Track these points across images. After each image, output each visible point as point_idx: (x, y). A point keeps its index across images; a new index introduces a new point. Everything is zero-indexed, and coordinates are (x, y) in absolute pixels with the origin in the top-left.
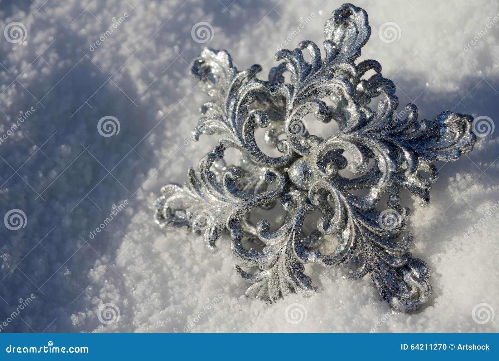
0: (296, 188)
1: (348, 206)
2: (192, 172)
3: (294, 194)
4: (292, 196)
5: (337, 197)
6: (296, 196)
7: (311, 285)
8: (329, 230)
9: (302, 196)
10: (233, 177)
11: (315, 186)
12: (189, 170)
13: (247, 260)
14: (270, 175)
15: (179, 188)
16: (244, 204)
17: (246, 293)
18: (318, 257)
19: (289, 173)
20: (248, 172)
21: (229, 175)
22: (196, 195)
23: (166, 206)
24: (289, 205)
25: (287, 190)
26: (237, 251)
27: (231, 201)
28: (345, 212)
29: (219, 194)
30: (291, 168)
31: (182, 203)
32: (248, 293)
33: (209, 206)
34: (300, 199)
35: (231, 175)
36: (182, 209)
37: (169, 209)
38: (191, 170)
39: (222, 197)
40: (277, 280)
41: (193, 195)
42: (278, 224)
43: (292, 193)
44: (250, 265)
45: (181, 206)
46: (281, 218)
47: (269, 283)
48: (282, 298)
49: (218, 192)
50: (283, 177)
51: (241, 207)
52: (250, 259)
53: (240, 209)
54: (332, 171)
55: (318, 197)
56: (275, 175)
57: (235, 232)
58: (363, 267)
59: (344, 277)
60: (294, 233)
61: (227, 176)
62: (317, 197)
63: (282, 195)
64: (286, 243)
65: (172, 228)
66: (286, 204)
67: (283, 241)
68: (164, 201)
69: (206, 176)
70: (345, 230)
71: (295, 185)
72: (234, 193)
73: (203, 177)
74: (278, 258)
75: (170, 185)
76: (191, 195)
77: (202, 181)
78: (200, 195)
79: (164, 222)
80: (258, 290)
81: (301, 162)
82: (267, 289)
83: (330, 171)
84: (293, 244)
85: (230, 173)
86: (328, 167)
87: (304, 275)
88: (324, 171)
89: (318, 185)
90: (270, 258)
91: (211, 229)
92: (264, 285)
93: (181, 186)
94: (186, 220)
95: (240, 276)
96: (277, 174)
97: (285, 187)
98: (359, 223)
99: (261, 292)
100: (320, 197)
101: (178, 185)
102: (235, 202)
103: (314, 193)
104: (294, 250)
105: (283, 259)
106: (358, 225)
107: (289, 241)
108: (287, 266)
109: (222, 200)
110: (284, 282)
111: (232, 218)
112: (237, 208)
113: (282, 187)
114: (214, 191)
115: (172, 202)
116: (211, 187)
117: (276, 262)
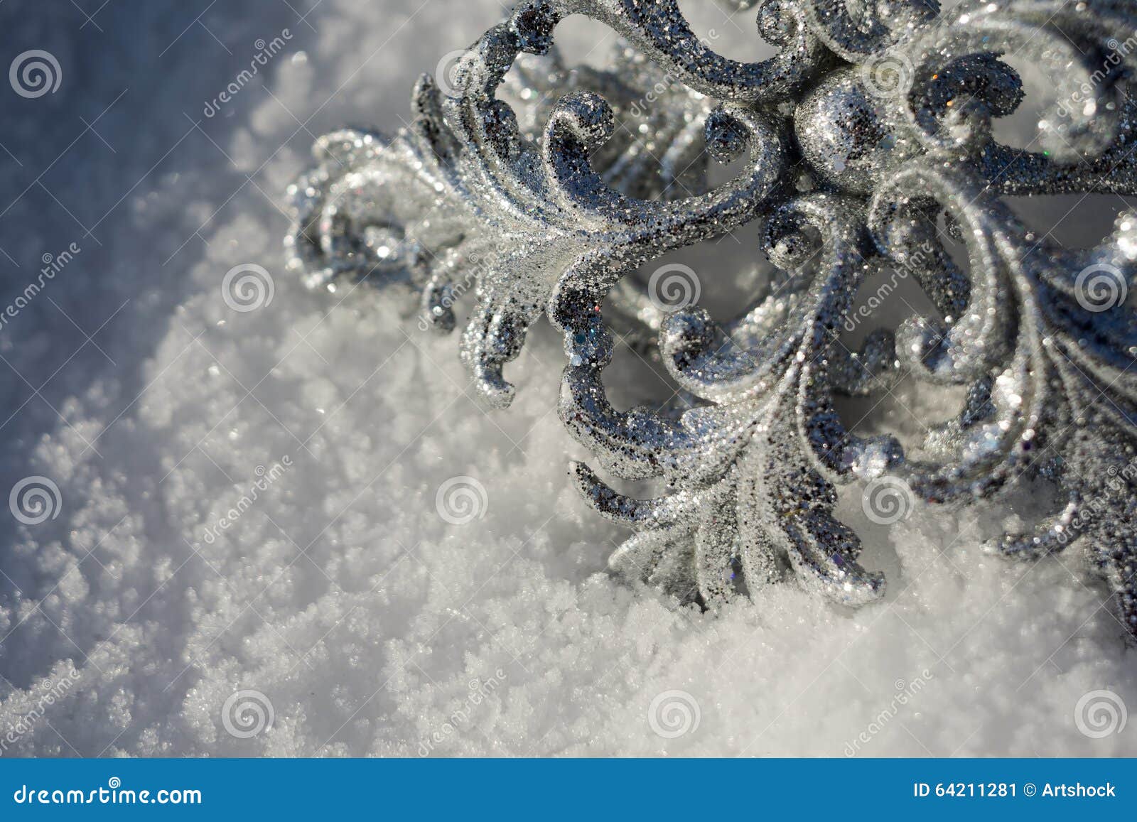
0: (822, 184)
1: (1023, 285)
2: (431, 95)
3: (814, 209)
4: (803, 215)
5: (982, 246)
6: (821, 218)
7: (860, 562)
8: (943, 369)
9: (841, 217)
10: (582, 133)
11: (897, 185)
12: (417, 88)
13: (620, 452)
14: (724, 128)
15: (380, 150)
16: (619, 238)
17: (612, 562)
18: (891, 465)
19: (797, 126)
20: (639, 95)
21: (566, 123)
22: (439, 183)
23: (330, 210)
24: (790, 251)
25: (785, 190)
26: (585, 419)
27: (570, 220)
28: (1011, 303)
29: (526, 191)
30: (807, 106)
31: (391, 203)
32: (617, 565)
33: (486, 232)
34: (835, 233)
35: (575, 125)
36: (390, 220)
37: (338, 219)
38: (425, 87)
39: (537, 202)
40: (730, 528)
41: (430, 179)
42: (742, 294)
43: (806, 205)
44: (631, 471)
45: (388, 211)
46: (754, 273)
47: (700, 536)
48: (747, 593)
49: (524, 182)
50: (776, 140)
51: (607, 249)
52: (632, 451)
53: (602, 257)
54: (967, 135)
55: (905, 230)
56: (745, 128)
57: (579, 339)
58: (1065, 516)
59: (987, 549)
60: (806, 369)
61: (557, 125)
62: (898, 232)
63: (765, 208)
64: (772, 404)
65: (351, 289)
66: (781, 247)
67: (760, 395)
68: (324, 187)
69: (479, 119)
70: (1007, 372)
71: (816, 173)
72: (582, 193)
73: (467, 124)
74: (740, 454)
75: (351, 135)
76: (422, 181)
77: (462, 136)
78: (456, 183)
79: (321, 267)
80: (656, 556)
81: (846, 84)
82: (689, 555)
83: (960, 134)
84: (798, 410)
85: (569, 116)
86: (954, 115)
87: (833, 521)
88: (934, 130)
89: (909, 183)
90: (710, 454)
91: (489, 318)
92: (678, 540)
93: (385, 139)
94: (401, 263)
95: (592, 502)
96: (750, 125)
97: (779, 178)
98: (1064, 351)
99: (668, 565)
100: (914, 230)
101: (376, 134)
102: (582, 228)
103: (891, 213)
104: (802, 431)
105: (756, 463)
106: (1057, 358)
107: (784, 397)
108: (771, 486)
109: (536, 218)
110: (754, 541)
111: (570, 285)
112: (593, 253)
113: (768, 178)
114: (509, 179)
115: (353, 194)
116: (498, 162)
117: (728, 468)
